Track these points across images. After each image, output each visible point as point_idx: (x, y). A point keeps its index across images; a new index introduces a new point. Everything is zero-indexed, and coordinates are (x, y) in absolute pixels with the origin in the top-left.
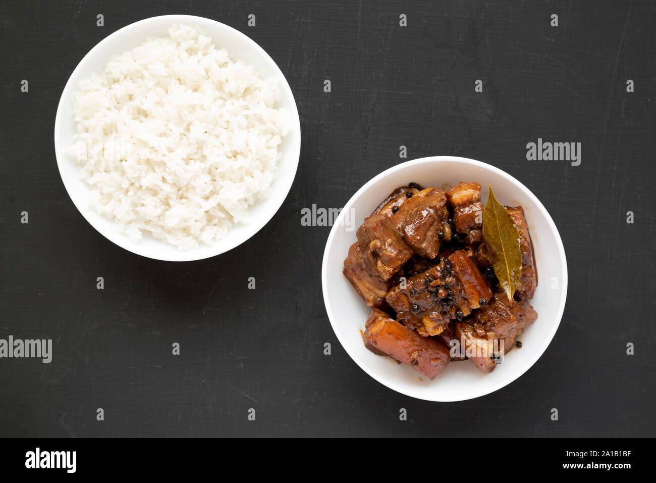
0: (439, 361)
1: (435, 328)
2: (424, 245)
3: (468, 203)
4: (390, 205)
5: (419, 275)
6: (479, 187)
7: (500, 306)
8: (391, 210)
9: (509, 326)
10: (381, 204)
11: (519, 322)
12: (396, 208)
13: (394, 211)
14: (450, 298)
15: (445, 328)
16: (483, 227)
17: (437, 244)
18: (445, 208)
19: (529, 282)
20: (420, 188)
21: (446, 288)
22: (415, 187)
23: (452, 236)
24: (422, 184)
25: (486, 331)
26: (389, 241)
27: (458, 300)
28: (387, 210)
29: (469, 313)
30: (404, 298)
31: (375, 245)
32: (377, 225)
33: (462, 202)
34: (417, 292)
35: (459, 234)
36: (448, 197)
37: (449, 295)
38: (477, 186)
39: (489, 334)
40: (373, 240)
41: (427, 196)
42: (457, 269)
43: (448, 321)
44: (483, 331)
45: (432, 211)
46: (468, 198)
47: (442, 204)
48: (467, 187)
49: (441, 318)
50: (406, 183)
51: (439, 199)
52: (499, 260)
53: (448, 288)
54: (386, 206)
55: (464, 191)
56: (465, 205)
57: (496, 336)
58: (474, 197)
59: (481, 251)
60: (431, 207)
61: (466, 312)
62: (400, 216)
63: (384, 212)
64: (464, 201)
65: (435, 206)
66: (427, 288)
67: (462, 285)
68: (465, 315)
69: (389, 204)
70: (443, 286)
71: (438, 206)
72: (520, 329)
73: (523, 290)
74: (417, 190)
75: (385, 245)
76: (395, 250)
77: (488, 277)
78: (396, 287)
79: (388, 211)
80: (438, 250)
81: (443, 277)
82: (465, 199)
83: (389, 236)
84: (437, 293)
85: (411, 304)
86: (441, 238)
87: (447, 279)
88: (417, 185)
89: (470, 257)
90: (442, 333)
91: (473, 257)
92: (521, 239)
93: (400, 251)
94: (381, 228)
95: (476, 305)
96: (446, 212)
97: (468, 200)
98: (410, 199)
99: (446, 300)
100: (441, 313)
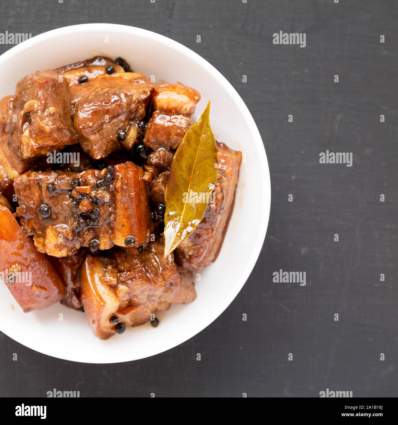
0: (44, 292)
1: (59, 247)
2: (92, 137)
3: (174, 111)
4: (80, 72)
5: (70, 173)
6: (196, 98)
7: (153, 261)
8: (78, 78)
9: (151, 290)
10: (70, 65)
11: (166, 291)
12: (85, 78)
13: (82, 81)
14: (93, 217)
15: (70, 254)
16: (178, 150)
17: (112, 145)
18: (144, 105)
19: (201, 247)
20: (128, 69)
21: (95, 202)
22: (122, 65)
23: (135, 145)
24: (133, 66)
25: (119, 281)
26: (52, 109)
27: (102, 224)
28: (72, 76)
29: (108, 248)
30: (35, 190)
31: (32, 106)
32: (47, 82)
33: (168, 107)
34: (56, 191)
35: (145, 147)
36: (154, 93)
37: (92, 212)
38: (196, 96)
39: (122, 287)
40: (33, 99)
41: (131, 81)
42: (119, 184)
43: (78, 246)
44: (115, 279)
45: (125, 100)
46: (176, 105)
47: (144, 97)
48: (183, 92)
49: (71, 238)
50: (114, 55)
51: (141, 90)
52: (177, 200)
53: (97, 203)
54: (74, 71)
55: (176, 94)
56: (168, 111)
57: (129, 293)
58: (184, 107)
59: (160, 180)
60: (126, 95)
61: (104, 244)
62: (85, 90)
63: (68, 76)
64: (170, 107)
65: (131, 96)
66: (71, 191)
67: (115, 209)
68: (102, 248)
69: (80, 69)
70: (91, 197)
71: (134, 98)
72: (165, 302)
73: (190, 253)
74: (121, 70)
75: (43, 111)
76: (53, 124)
77: (155, 217)
78: (34, 173)
79: (73, 78)
80: (109, 153)
81: (97, 187)
82: (173, 105)
83: (55, 104)
84: (78, 203)
85: (42, 202)
86: (120, 139)
87: (100, 191)
88: (127, 64)
89: (144, 181)
90: (63, 258)
91: (149, 183)
92: (216, 186)
93: (59, 130)
94: (50, 89)
95: (120, 242)
96: (142, 110)
97: (175, 109)
98: (107, 75)
99: (86, 217)
100: (73, 231)
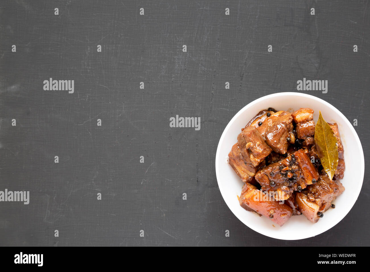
0: (286, 216)
1: (285, 195)
2: (278, 146)
3: (305, 121)
4: (257, 121)
5: (275, 164)
6: (312, 111)
7: (324, 183)
8: (257, 124)
9: (329, 195)
10: (251, 120)
11: (335, 193)
12: (261, 123)
13: (260, 125)
14: (294, 178)
15: (290, 196)
16: (315, 135)
17: (286, 145)
18: (292, 124)
19: (342, 169)
20: (275, 111)
21: (292, 172)
22: (272, 111)
23: (295, 140)
24: (276, 109)
25: (315, 198)
26: (258, 143)
27: (299, 179)
28: (255, 124)
29: (305, 187)
30: (266, 178)
31: (249, 146)
32: (251, 133)
33: (302, 120)
34: (274, 174)
35: (299, 139)
36: (293, 117)
37: (294, 176)
38: (311, 111)
39: (317, 200)
40: (248, 142)
41: (280, 116)
42: (299, 160)
43: (292, 192)
44: (314, 198)
45: (283, 125)
46: (305, 118)
47: (290, 121)
48: (305, 111)
49: (288, 190)
50: (266, 108)
51: (288, 118)
52: (324, 156)
53: (293, 172)
54: (254, 122)
55: (303, 114)
56: (303, 122)
57: (321, 201)
58: (309, 117)
59: (313, 150)
60: (283, 123)
61: (303, 186)
62: (264, 128)
63: (253, 125)
64: (303, 120)
65: (285, 122)
66: (280, 171)
67: (302, 171)
68: (303, 188)
69: (256, 120)
70: (290, 171)
71: (287, 123)
72: (334, 197)
73: (338, 174)
74: (273, 112)
75: (255, 145)
76: (262, 149)
77: (316, 165)
78: (261, 171)
79: (256, 125)
80: (287, 149)
81: (290, 165)
82: (304, 118)
83: (258, 140)
84: (286, 175)
85: (270, 181)
86: (289, 142)
87: (293, 167)
88: (273, 109)
89: (306, 153)
90: (288, 199)
91: (308, 153)
92: (338, 143)
93: (265, 149)
94: (253, 135)
95: (310, 183)
96: (292, 126)
97: (305, 119)
98: (269, 118)
99: (292, 179)
100: (288, 187)
